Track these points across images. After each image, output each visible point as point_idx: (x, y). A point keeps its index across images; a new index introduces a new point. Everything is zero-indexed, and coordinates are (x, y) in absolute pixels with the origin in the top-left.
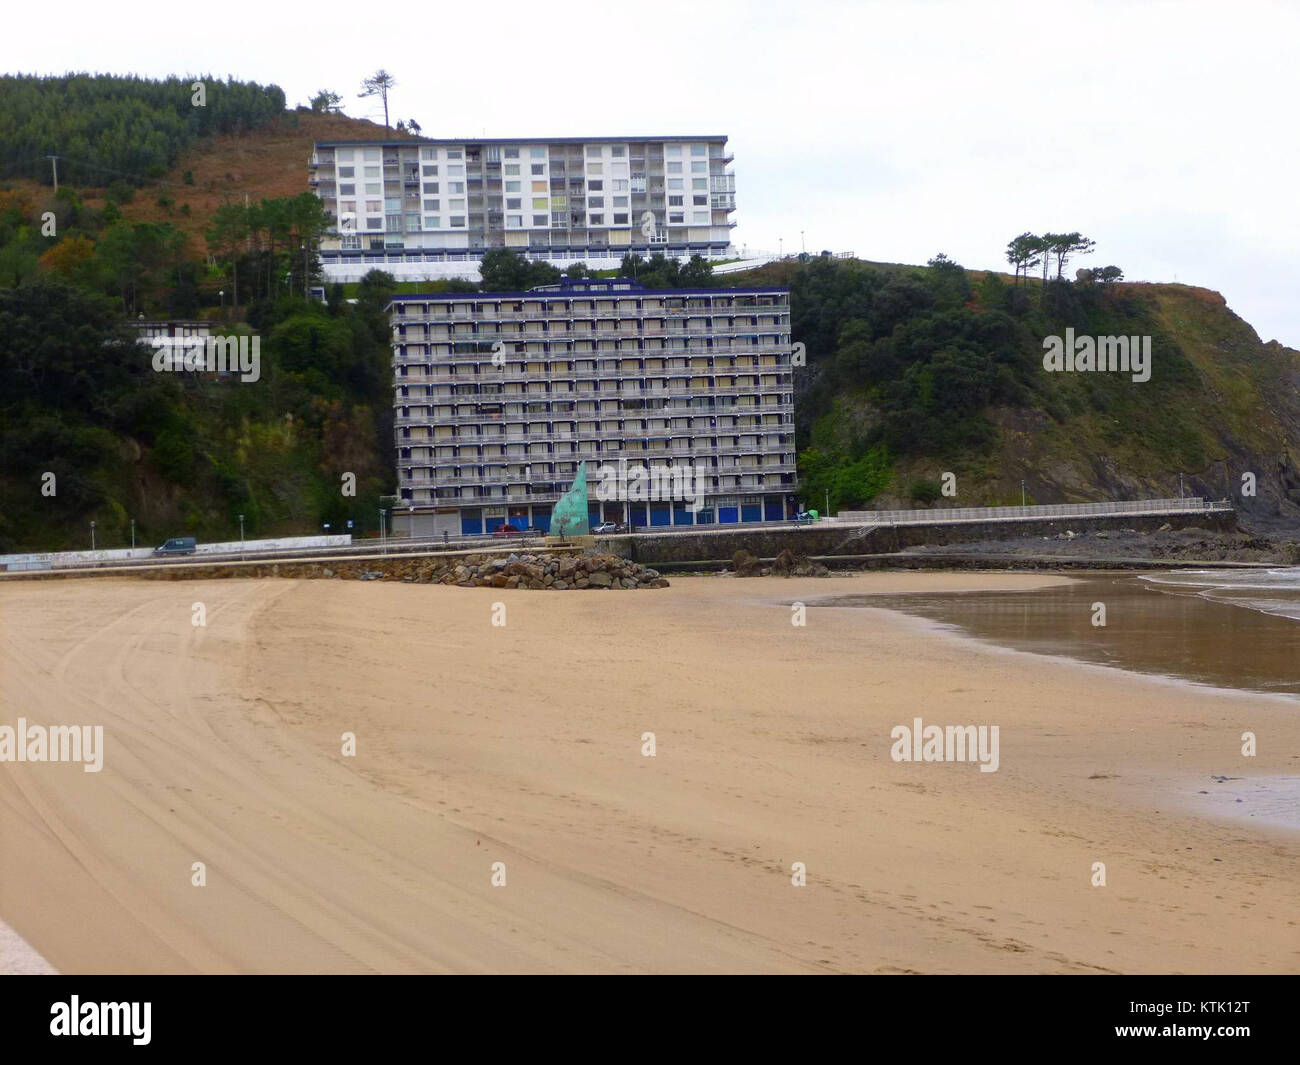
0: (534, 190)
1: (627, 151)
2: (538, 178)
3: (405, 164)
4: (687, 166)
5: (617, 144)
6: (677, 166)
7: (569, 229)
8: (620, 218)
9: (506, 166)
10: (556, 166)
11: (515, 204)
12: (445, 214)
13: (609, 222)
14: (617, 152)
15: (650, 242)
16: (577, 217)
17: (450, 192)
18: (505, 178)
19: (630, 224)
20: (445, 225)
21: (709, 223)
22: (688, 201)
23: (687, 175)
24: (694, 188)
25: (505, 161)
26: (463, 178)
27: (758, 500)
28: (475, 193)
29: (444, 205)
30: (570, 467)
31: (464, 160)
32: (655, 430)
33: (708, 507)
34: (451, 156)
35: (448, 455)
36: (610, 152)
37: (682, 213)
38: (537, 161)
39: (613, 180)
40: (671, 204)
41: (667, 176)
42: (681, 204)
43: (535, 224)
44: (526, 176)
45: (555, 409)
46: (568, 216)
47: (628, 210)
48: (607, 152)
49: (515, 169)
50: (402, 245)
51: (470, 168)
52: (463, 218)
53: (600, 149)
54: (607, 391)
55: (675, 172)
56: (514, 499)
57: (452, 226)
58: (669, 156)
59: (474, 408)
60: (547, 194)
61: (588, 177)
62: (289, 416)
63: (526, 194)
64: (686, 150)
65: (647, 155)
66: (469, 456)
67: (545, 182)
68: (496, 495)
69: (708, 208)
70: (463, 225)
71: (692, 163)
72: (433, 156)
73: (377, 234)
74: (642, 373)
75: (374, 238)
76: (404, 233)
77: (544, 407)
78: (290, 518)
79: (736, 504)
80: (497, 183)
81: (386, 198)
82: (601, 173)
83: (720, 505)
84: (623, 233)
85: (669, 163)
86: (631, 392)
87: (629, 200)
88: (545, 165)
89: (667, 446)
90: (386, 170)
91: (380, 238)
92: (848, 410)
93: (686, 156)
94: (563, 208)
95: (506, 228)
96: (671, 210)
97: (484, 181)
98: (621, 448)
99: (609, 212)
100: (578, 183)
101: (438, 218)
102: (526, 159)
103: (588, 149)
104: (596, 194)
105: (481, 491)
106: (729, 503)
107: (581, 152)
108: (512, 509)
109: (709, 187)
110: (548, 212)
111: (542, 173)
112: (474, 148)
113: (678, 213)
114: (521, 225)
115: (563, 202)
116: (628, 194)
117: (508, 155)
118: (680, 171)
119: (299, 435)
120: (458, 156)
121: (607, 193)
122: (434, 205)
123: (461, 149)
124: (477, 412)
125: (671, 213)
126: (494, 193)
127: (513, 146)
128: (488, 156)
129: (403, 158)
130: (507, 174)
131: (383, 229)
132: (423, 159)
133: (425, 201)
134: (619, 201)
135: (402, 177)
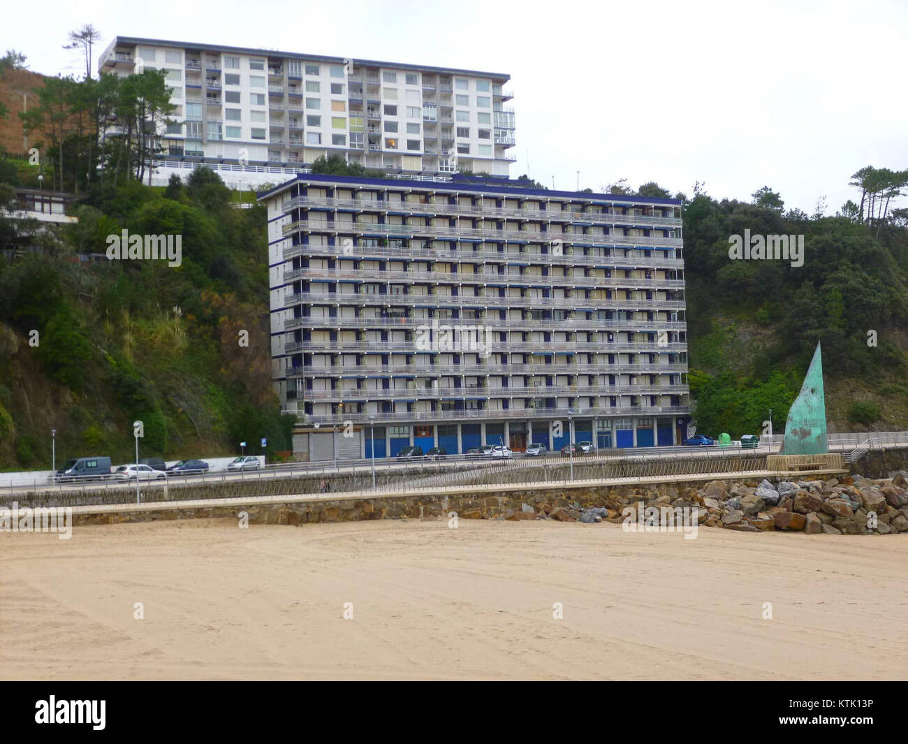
0: (333, 109)
1: (420, 79)
2: (336, 97)
3: (207, 70)
4: (473, 101)
5: (411, 71)
6: (464, 99)
7: (367, 152)
8: (413, 144)
9: (307, 82)
10: (355, 88)
11: (314, 121)
12: (247, 124)
13: (403, 148)
14: (410, 80)
15: (439, 171)
16: (374, 140)
17: (252, 103)
18: (306, 94)
19: (421, 151)
20: (246, 136)
21: (492, 157)
22: (474, 133)
23: (473, 108)
24: (479, 122)
25: (306, 78)
26: (265, 90)
27: (650, 423)
28: (276, 107)
29: (245, 115)
30: (475, 382)
31: (266, 72)
32: (558, 343)
33: (606, 429)
34: (253, 67)
35: (350, 363)
36: (404, 80)
37: (469, 145)
38: (337, 81)
39: (407, 107)
40: (458, 135)
41: (456, 108)
42: (467, 136)
43: (334, 143)
44: (325, 95)
45: (461, 314)
46: (365, 138)
47: (420, 137)
48: (401, 78)
49: (315, 86)
50: (202, 153)
51: (272, 81)
52: (264, 130)
53: (394, 75)
54: (512, 298)
55: (462, 104)
56: (422, 416)
57: (253, 138)
58: (457, 89)
59: (378, 310)
60: (346, 114)
61: (385, 101)
62: (177, 310)
63: (325, 112)
64: (473, 84)
65: (438, 85)
66: (373, 366)
67: (344, 102)
68: (401, 411)
69: (490, 141)
70: (264, 138)
71: (478, 97)
72: (235, 64)
73: (176, 140)
74: (545, 280)
75: (173, 143)
76: (204, 142)
77: (450, 313)
78: (195, 434)
79: (631, 427)
80: (297, 99)
81: (187, 103)
82: (396, 98)
83: (617, 427)
84: (415, 159)
85: (457, 95)
86: (535, 301)
87: (422, 127)
88: (344, 85)
89: (568, 362)
90: (188, 75)
91: (179, 144)
92: (731, 330)
93: (472, 90)
94: (362, 129)
95: (306, 144)
96: (459, 140)
97: (286, 96)
98: (525, 362)
99: (403, 136)
100: (374, 106)
101: (239, 128)
102: (326, 77)
103: (384, 74)
104: (390, 118)
105: (386, 406)
106: (625, 426)
107: (377, 76)
108: (418, 429)
109: (492, 121)
110: (346, 132)
111: (340, 93)
112: (277, 60)
113: (464, 144)
114: (320, 142)
115: (360, 124)
116: (421, 121)
117: (308, 72)
118: (467, 104)
119: (190, 332)
120: (260, 67)
121: (401, 119)
122: (235, 114)
123: (263, 61)
124: (382, 315)
125: (458, 144)
126: (295, 108)
127: (315, 62)
128: (289, 71)
129: (205, 63)
130: (307, 90)
131: (184, 135)
132: (226, 67)
133: (227, 110)
134: (412, 127)
135: (203, 82)
